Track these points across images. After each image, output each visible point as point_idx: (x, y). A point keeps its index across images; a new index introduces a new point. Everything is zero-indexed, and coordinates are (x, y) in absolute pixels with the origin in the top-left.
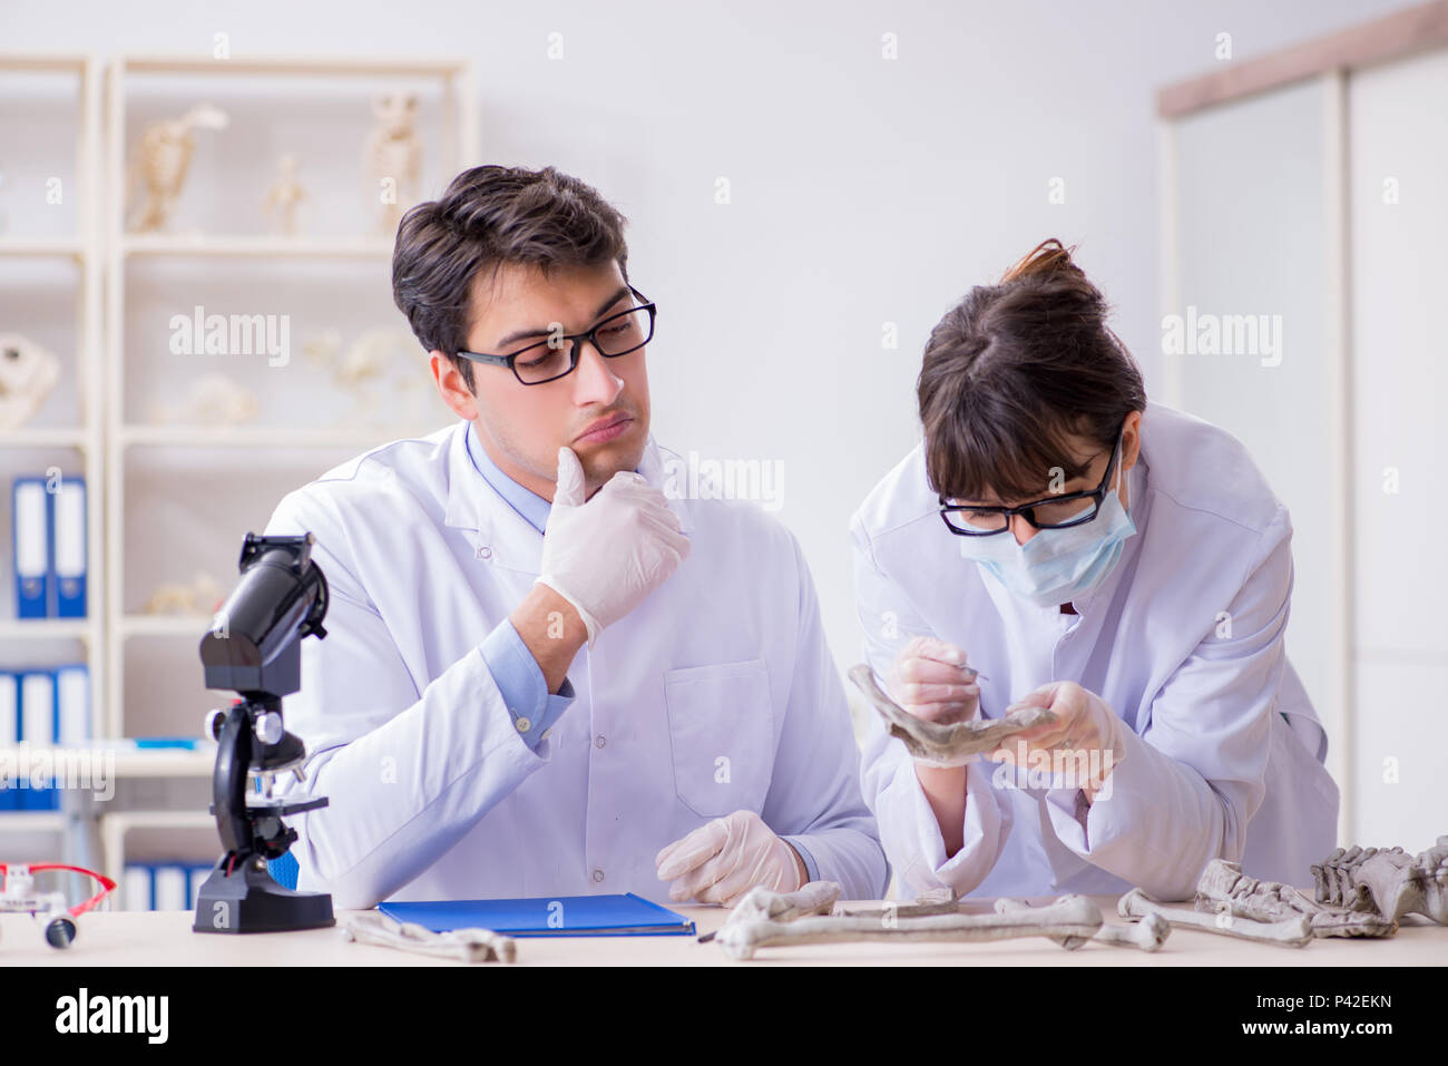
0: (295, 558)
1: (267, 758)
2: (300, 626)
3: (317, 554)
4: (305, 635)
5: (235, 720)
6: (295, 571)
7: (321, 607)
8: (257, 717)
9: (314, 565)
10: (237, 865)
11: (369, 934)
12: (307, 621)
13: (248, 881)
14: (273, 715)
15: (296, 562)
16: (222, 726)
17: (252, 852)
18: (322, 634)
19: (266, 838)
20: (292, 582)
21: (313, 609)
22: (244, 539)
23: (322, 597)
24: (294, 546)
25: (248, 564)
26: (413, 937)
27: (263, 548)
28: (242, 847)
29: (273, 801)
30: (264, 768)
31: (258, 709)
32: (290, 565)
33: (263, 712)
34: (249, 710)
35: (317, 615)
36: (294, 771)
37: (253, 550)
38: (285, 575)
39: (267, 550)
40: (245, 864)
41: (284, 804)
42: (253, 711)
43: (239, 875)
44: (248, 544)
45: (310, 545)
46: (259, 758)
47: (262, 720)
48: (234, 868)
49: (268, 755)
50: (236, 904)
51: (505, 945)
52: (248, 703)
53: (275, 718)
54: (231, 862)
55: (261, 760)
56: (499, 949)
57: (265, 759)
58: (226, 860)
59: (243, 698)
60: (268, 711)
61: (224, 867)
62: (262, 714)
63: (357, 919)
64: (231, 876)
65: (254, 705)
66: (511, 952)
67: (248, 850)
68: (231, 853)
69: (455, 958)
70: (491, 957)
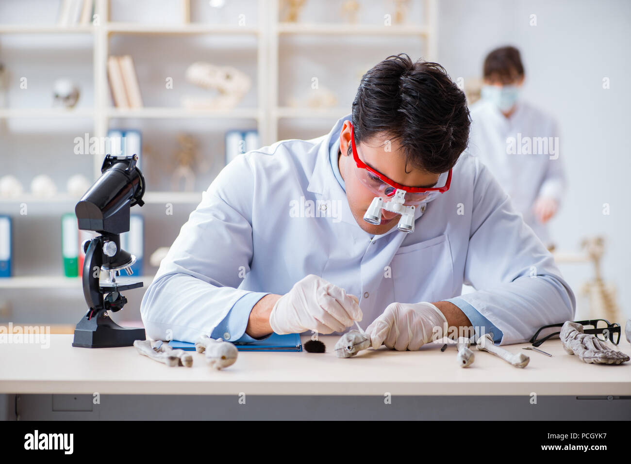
4: (133, 205)
5: (94, 245)
6: (127, 173)
7: (141, 191)
9: (137, 170)
12: (134, 197)
13: (98, 322)
14: (114, 242)
15: (127, 169)
16: (89, 247)
18: (141, 203)
19: (110, 301)
21: (137, 191)
22: (105, 157)
23: (141, 186)
24: (129, 161)
25: (105, 169)
27: (113, 162)
28: (97, 307)
29: (116, 284)
30: (110, 268)
31: (106, 240)
32: (124, 169)
35: (139, 194)
37: (108, 163)
38: (122, 175)
40: (98, 314)
41: (120, 286)
42: (103, 241)
43: (94, 320)
44: (106, 160)
45: (135, 160)
46: (107, 263)
47: (106, 245)
48: (93, 316)
49: (111, 262)
50: (92, 333)
51: (186, 358)
52: (102, 237)
53: (112, 244)
54: (91, 313)
55: (108, 264)
56: (183, 360)
57: (111, 263)
58: (89, 312)
59: (100, 235)
60: (110, 241)
61: (88, 315)
62: (108, 242)
63: (138, 342)
64: (91, 320)
65: (104, 238)
66: (190, 362)
67: (101, 308)
68: (91, 309)
69: (164, 363)
70: (180, 364)
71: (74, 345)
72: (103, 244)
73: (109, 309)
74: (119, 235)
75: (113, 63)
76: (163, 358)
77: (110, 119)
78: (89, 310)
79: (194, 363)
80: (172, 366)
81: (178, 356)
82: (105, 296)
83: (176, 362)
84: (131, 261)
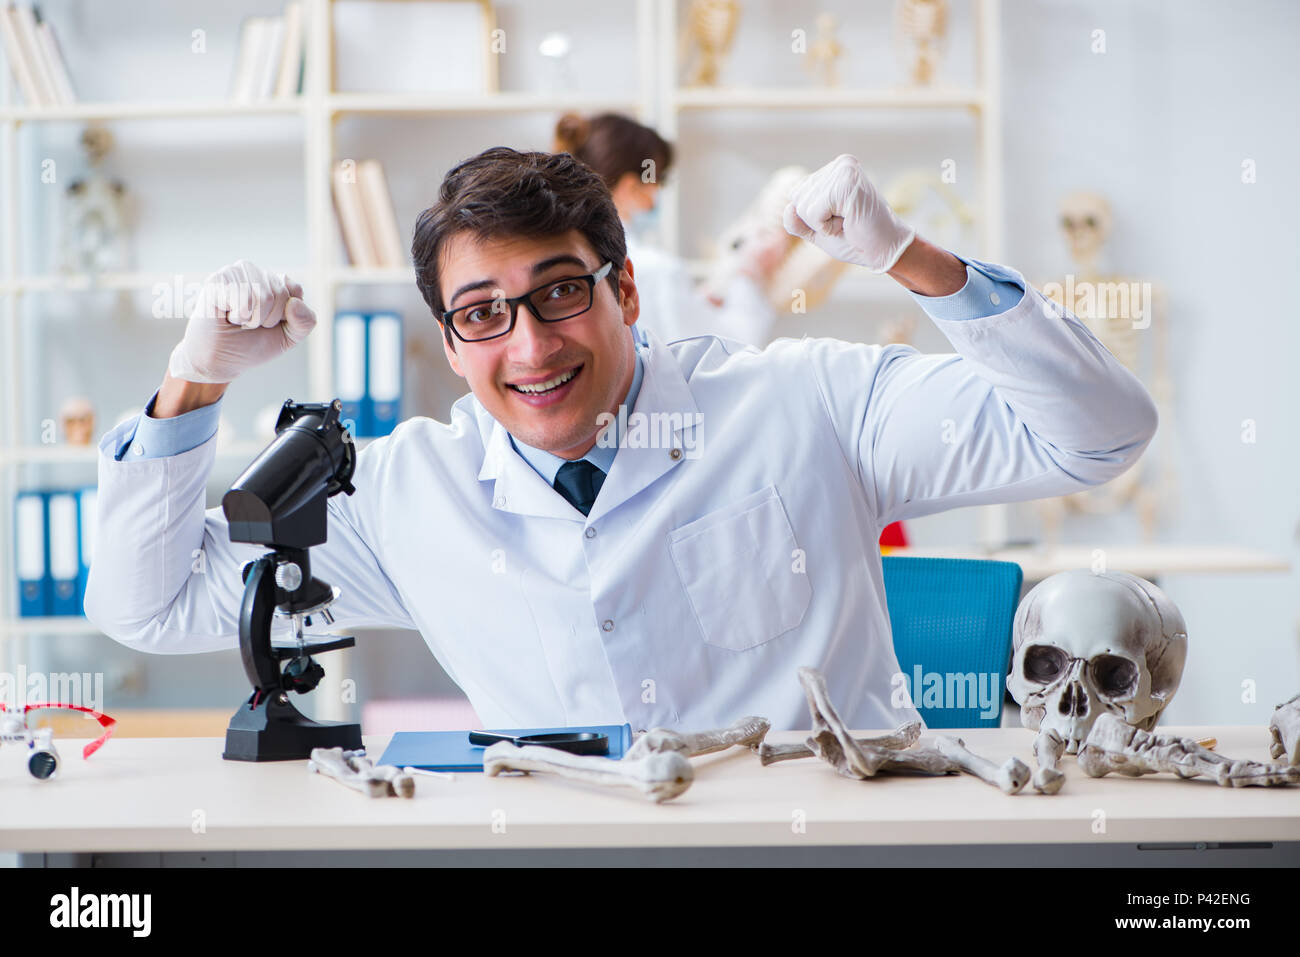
0: (321, 422)
7: (349, 466)
10: (263, 698)
12: (334, 479)
13: (270, 713)
14: (299, 563)
15: (320, 427)
16: (250, 575)
17: (277, 687)
19: (294, 672)
21: (343, 467)
22: (281, 405)
23: (349, 458)
24: (324, 413)
25: (283, 426)
27: (299, 413)
28: (266, 685)
30: (292, 611)
31: (281, 560)
32: (315, 428)
33: (286, 561)
34: (272, 561)
35: (345, 473)
36: (323, 614)
37: (290, 415)
38: (310, 439)
39: (302, 415)
40: (269, 699)
42: (277, 562)
43: (263, 709)
44: (285, 410)
45: (337, 412)
46: (284, 602)
47: (280, 570)
48: (259, 703)
49: (294, 600)
50: (256, 735)
51: (403, 781)
52: (274, 555)
53: (294, 568)
54: (257, 697)
55: (288, 604)
56: (397, 785)
57: (293, 603)
58: (254, 696)
59: (272, 551)
60: (290, 562)
61: (251, 701)
62: (285, 564)
63: (319, 753)
64: (256, 709)
65: (279, 556)
66: (409, 788)
67: (274, 685)
68: (257, 689)
69: (361, 791)
70: (391, 792)
71: (226, 757)
72: (277, 566)
73: (290, 689)
74: (307, 551)
75: (346, 176)
76: (359, 781)
77: (339, 287)
78: (253, 692)
79: (418, 789)
80: (376, 796)
81: (387, 778)
82: (284, 664)
83: (383, 789)
84: (332, 598)
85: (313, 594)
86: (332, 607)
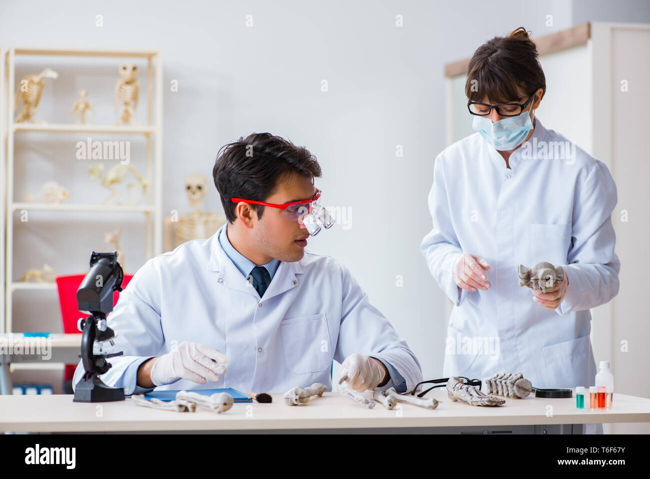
0: (111, 261)
1: (100, 336)
2: (113, 287)
3: (118, 260)
4: (115, 290)
5: (89, 322)
6: (111, 266)
7: (120, 280)
8: (97, 321)
9: (118, 264)
10: (90, 377)
11: (140, 402)
12: (115, 285)
13: (94, 383)
14: (104, 320)
15: (112, 263)
16: (84, 324)
17: (95, 372)
19: (100, 366)
20: (110, 270)
21: (118, 280)
22: (91, 254)
23: (121, 275)
24: (111, 257)
25: (93, 263)
26: (156, 403)
27: (98, 258)
28: (92, 370)
29: (103, 353)
30: (99, 340)
31: (98, 318)
32: (109, 263)
33: (100, 319)
34: (94, 319)
35: (119, 283)
36: (110, 342)
37: (95, 258)
38: (107, 268)
39: (100, 259)
40: (93, 377)
41: (107, 354)
42: (96, 319)
43: (90, 381)
44: (93, 256)
45: (117, 256)
47: (99, 322)
50: (90, 391)
51: (192, 405)
52: (94, 316)
59: (92, 314)
60: (102, 319)
64: (87, 381)
66: (194, 408)
69: (173, 410)
70: (187, 410)
71: (75, 401)
76: (171, 406)
80: (180, 412)
81: (184, 404)
83: (184, 409)
84: (114, 336)
85: (108, 334)
86: (114, 340)
